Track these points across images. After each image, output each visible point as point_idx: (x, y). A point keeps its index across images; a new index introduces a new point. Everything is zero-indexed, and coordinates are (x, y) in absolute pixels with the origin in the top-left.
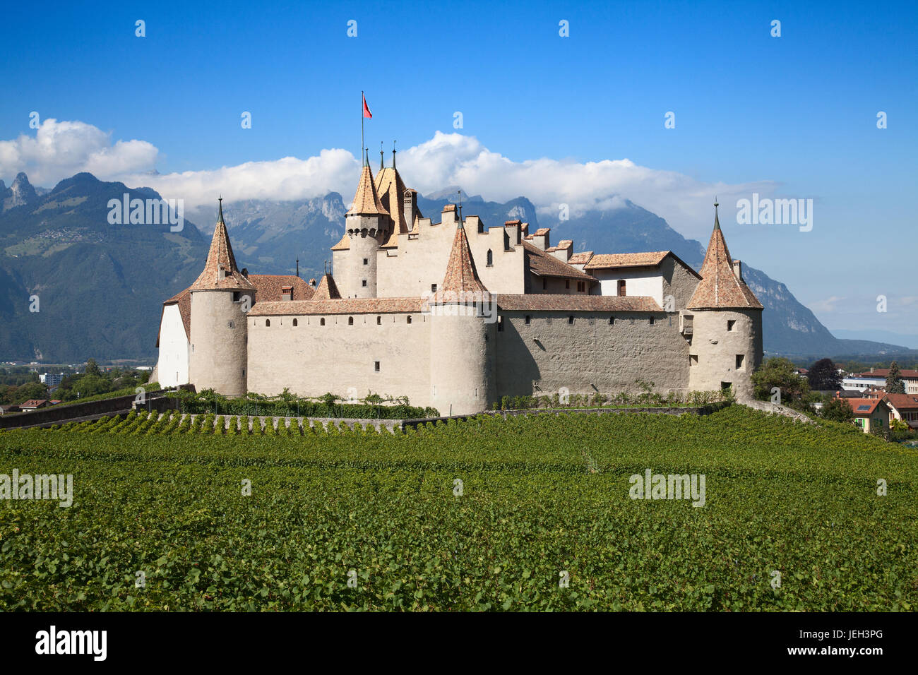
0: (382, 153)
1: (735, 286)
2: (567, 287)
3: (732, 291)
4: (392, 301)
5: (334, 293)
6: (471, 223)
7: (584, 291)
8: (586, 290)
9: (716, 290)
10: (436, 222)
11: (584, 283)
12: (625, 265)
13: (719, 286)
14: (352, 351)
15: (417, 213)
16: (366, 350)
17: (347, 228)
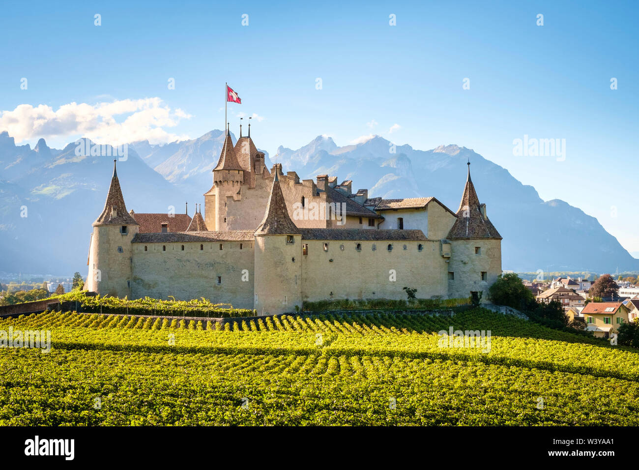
0: (241, 126)
1: (481, 222)
2: (361, 223)
3: (478, 226)
4: (230, 233)
5: (203, 227)
7: (373, 226)
8: (376, 223)
9: (467, 225)
12: (402, 207)
13: (469, 222)
14: (202, 269)
16: (211, 268)
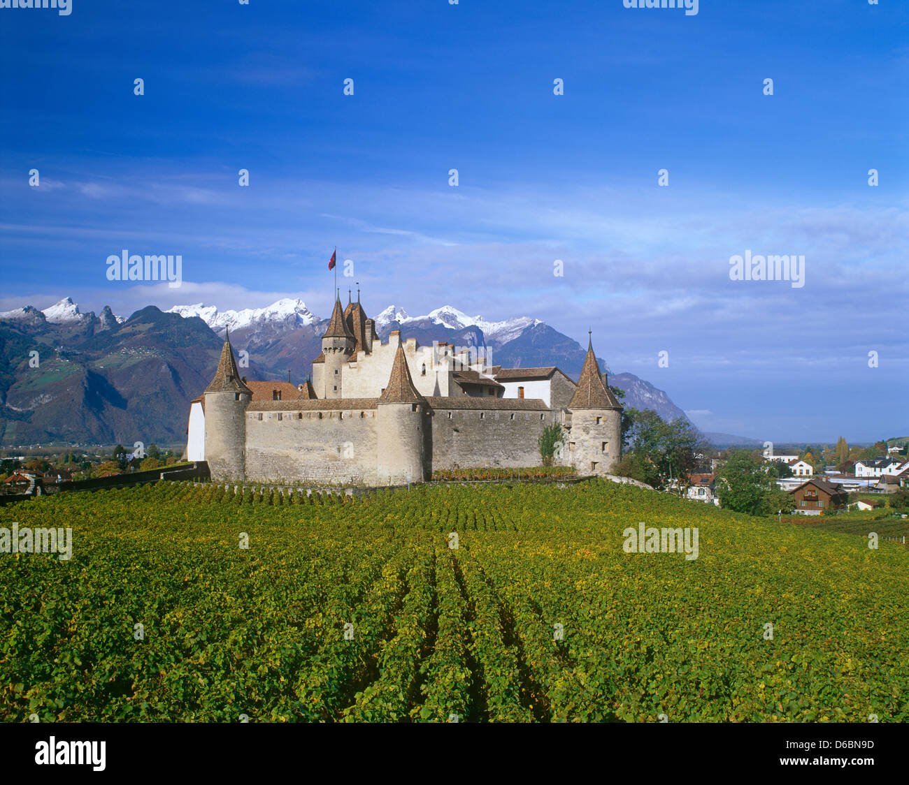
0: (350, 291)
1: (603, 392)
2: (481, 391)
3: (600, 395)
4: (350, 401)
5: (312, 395)
6: (411, 342)
7: (493, 394)
8: (496, 394)
9: (589, 395)
10: (385, 342)
11: (493, 389)
15: (375, 337)
16: (331, 437)
17: (323, 347)
